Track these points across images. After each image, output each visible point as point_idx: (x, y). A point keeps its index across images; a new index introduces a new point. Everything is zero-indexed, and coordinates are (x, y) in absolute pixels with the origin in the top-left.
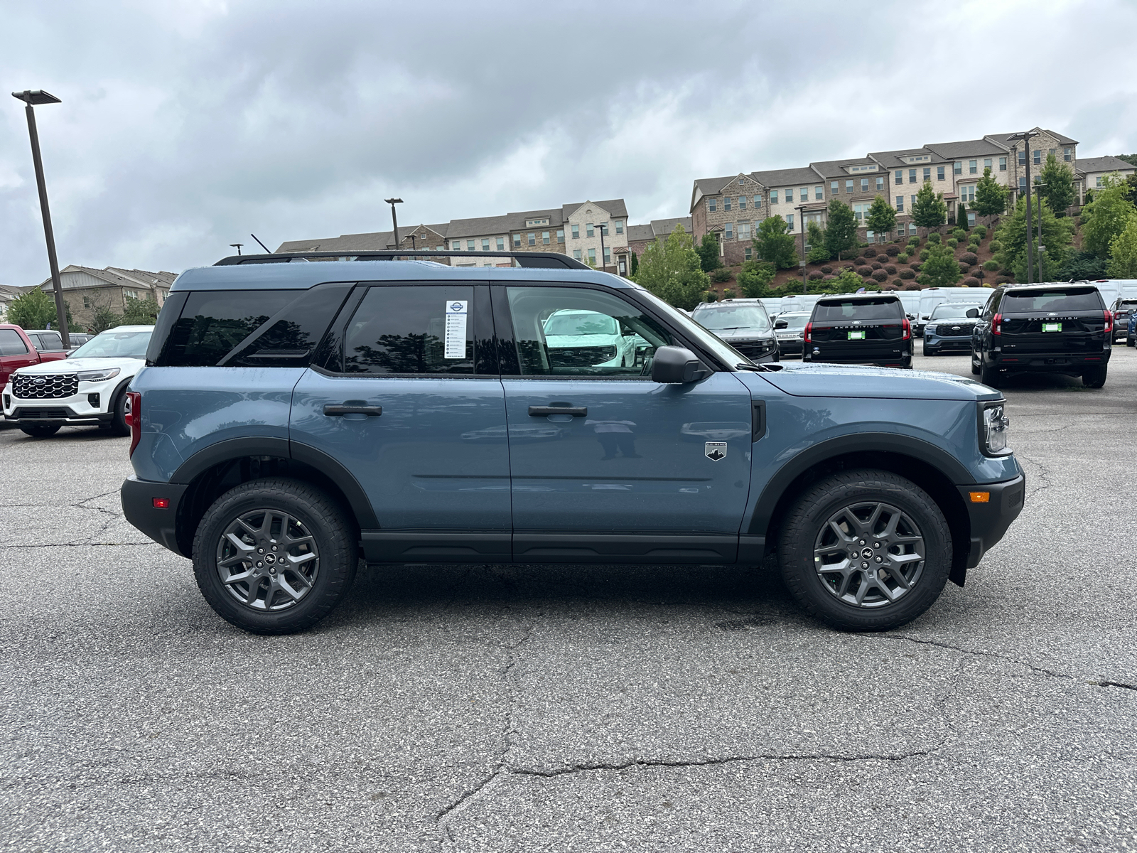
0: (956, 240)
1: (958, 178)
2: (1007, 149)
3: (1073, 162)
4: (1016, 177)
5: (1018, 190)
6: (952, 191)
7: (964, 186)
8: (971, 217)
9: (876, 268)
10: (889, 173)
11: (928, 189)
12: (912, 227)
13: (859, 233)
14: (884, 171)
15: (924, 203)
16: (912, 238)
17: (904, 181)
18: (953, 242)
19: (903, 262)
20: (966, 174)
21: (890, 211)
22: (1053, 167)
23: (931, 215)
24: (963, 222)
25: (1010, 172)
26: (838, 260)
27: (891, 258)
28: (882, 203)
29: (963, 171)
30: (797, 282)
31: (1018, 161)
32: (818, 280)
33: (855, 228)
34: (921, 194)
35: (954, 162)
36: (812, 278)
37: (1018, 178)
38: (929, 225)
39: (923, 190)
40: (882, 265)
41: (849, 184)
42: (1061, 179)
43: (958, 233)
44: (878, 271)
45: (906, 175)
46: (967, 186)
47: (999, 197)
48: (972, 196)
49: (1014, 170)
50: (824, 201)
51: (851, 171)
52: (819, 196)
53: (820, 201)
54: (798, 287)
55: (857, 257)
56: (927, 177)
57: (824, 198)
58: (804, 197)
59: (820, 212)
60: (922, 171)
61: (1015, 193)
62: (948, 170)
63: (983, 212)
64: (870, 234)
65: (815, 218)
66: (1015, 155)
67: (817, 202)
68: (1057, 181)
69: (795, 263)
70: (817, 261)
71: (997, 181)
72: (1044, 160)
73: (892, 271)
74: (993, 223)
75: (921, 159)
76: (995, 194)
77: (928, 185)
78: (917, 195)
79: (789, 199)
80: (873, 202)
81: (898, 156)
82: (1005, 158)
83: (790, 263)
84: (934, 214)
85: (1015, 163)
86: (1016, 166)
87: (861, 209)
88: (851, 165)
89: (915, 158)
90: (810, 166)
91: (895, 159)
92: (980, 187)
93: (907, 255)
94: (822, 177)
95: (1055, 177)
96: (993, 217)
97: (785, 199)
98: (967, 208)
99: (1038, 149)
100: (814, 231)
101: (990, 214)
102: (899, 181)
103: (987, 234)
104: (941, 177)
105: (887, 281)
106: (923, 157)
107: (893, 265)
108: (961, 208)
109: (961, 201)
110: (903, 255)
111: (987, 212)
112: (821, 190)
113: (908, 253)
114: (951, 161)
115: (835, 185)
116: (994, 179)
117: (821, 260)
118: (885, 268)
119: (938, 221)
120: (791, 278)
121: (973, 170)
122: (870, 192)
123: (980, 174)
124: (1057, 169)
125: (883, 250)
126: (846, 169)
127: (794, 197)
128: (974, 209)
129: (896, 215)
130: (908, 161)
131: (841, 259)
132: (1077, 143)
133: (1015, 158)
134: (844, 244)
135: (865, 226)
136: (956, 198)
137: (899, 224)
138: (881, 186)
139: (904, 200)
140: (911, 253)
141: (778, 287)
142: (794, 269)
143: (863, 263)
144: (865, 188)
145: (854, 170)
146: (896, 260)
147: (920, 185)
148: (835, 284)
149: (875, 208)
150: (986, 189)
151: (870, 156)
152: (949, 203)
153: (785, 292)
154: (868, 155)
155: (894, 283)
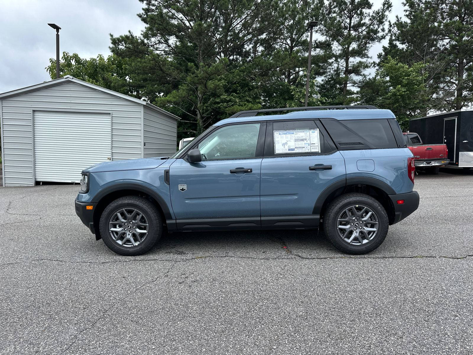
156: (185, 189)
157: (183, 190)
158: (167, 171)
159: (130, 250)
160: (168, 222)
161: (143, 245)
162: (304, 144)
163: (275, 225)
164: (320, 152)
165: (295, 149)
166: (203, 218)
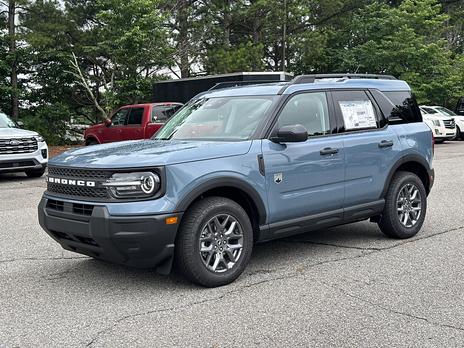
156: (280, 180)
157: (278, 181)
158: (261, 156)
159: (225, 276)
160: (261, 228)
161: (239, 265)
162: (364, 118)
163: (353, 216)
164: (376, 127)
165: (360, 124)
166: (293, 218)
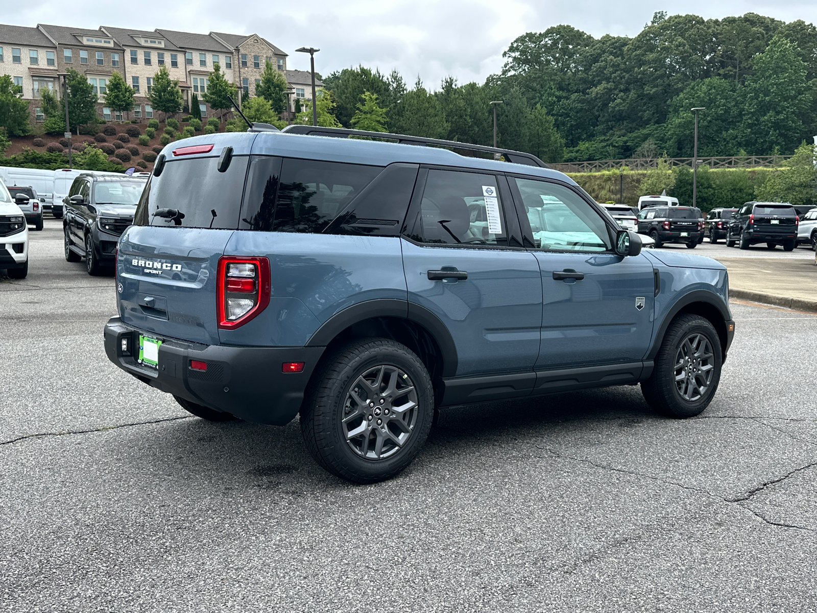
0: (193, 128)
1: (190, 68)
2: (232, 49)
3: (285, 72)
4: (240, 77)
5: (242, 89)
6: (185, 80)
7: (195, 77)
8: (203, 108)
9: (119, 147)
10: (124, 51)
11: (164, 74)
12: (149, 109)
13: (96, 107)
14: (119, 48)
15: (161, 86)
16: (151, 121)
17: (139, 61)
18: (191, 130)
19: (144, 144)
20: (196, 66)
21: (127, 90)
22: (271, 74)
23: (169, 101)
24: (196, 112)
25: (234, 71)
26: (77, 134)
27: (131, 139)
28: (121, 81)
29: (194, 61)
30: (35, 152)
31: (241, 62)
32: (58, 153)
33: (94, 102)
34: (157, 79)
35: (185, 52)
36: (51, 150)
37: (242, 78)
38: (166, 110)
39: (159, 74)
40: (124, 144)
41: (83, 54)
42: (278, 86)
43: (194, 122)
44: (122, 150)
45: (141, 56)
46: (199, 78)
47: (229, 93)
48: (202, 88)
49: (238, 70)
50: (56, 68)
51: (85, 41)
52: (50, 62)
53: (52, 68)
54: (37, 158)
55: (97, 133)
56: (161, 62)
57: (56, 64)
58: (34, 60)
59: (52, 79)
60: (157, 54)
61: (240, 92)
62: (181, 58)
63: (215, 105)
64: (107, 111)
65: (47, 85)
66: (238, 56)
67: (48, 68)
68: (275, 88)
69: (29, 131)
70: (54, 132)
71: (226, 78)
72: (263, 66)
73: (135, 153)
74: (223, 115)
75: (155, 42)
76: (224, 90)
77: (164, 70)
78: (154, 79)
79: (17, 59)
80: (111, 78)
81: (132, 35)
82: (230, 57)
83: (24, 131)
84: (171, 100)
85: (239, 63)
86: (239, 66)
87: (99, 84)
88: (86, 35)
89: (149, 40)
90: (38, 27)
91: (130, 38)
92: (212, 81)
93: (148, 138)
94: (54, 42)
95: (273, 83)
96: (225, 111)
97: (11, 59)
98: (200, 98)
99: (258, 55)
100: (48, 99)
101: (221, 108)
102: (134, 60)
103: (219, 127)
104: (174, 64)
105: (131, 162)
106: (157, 41)
107: (136, 146)
108: (195, 98)
109: (193, 91)
110: (144, 137)
111: (218, 106)
112: (53, 55)
113: (149, 136)
114: (183, 50)
115: (68, 53)
116: (223, 75)
117: (59, 131)
118: (128, 148)
119: (175, 108)
120: (28, 148)
121: (203, 63)
122: (107, 66)
123: (210, 68)
124: (275, 76)
125: (123, 129)
126: (79, 39)
127: (22, 57)
128: (207, 102)
129: (134, 95)
130: (142, 42)
131: (80, 133)
132: (287, 55)
133: (239, 58)
134: (83, 118)
135: (103, 102)
136: (189, 87)
137: (136, 105)
138: (116, 63)
139: (140, 80)
140: (151, 136)
141: (13, 156)
142: (27, 137)
143: (104, 140)
144: (100, 62)
145: (88, 40)
146: (137, 141)
147: (154, 69)
148: (79, 159)
149: (113, 84)
150: (217, 84)
151: (102, 29)
152: (183, 91)
153: (22, 163)
154: (100, 28)
155: (139, 164)
